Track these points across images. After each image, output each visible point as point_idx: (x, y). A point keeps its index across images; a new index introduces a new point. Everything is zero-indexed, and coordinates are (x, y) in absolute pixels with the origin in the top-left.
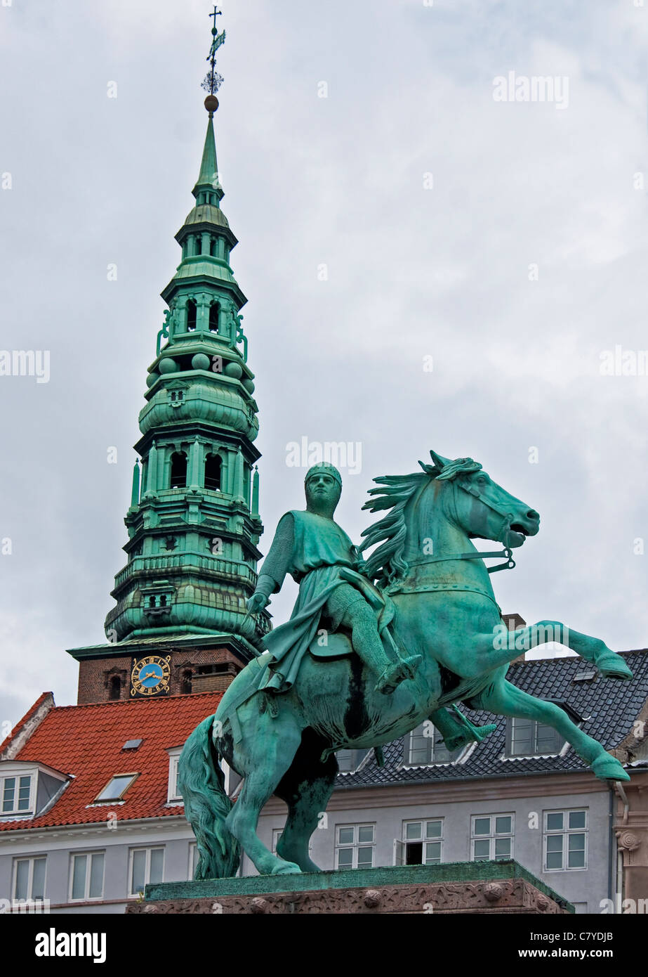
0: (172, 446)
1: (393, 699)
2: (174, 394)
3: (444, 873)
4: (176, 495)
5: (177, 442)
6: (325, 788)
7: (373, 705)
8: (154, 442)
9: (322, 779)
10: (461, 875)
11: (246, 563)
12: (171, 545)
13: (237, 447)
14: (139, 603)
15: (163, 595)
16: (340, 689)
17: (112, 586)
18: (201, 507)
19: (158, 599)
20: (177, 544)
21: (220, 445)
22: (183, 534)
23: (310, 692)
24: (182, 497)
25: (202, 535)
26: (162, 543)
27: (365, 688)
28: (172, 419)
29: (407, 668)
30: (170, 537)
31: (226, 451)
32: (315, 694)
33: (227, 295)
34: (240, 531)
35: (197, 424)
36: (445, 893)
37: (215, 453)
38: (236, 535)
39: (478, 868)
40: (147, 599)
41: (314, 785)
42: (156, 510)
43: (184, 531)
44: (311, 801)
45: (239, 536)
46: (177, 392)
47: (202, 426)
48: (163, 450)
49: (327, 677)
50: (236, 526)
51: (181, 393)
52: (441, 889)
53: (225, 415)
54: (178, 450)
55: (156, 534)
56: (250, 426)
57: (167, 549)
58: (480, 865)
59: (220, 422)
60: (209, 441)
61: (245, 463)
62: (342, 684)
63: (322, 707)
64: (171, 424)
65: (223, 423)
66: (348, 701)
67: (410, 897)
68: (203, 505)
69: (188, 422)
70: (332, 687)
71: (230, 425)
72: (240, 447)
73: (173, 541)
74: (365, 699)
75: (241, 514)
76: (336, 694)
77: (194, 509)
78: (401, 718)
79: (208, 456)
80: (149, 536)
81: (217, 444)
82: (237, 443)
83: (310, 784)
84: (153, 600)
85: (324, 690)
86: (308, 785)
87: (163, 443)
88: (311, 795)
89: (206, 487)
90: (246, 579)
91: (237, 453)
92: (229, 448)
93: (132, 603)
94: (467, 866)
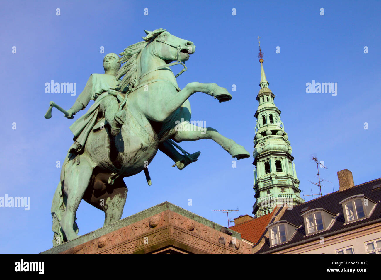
0: (264, 160)
1: (130, 142)
2: (262, 144)
3: (136, 219)
4: (268, 176)
5: (265, 159)
6: (120, 200)
7: (120, 147)
8: (258, 161)
9: (118, 195)
10: (144, 218)
11: (295, 194)
12: (269, 193)
13: (285, 157)
14: (261, 214)
15: (268, 209)
16: (104, 142)
17: (252, 210)
18: (276, 178)
19: (267, 211)
20: (270, 191)
21: (279, 157)
22: (272, 188)
23: (92, 148)
24: (269, 176)
25: (278, 187)
26: (266, 192)
27: (115, 139)
28: (263, 152)
29: (118, 118)
30: (268, 190)
31: (282, 158)
32: (94, 148)
33: (274, 111)
34: (291, 183)
35: (270, 152)
36: (134, 229)
37: (278, 160)
38: (290, 185)
39: (151, 211)
40: (263, 212)
41: (114, 199)
42: (262, 182)
43: (272, 187)
44: (113, 208)
45: (291, 185)
46: (263, 143)
47: (272, 152)
48: (262, 162)
49: (98, 138)
50: (289, 182)
51: (264, 143)
52: (132, 228)
53: (279, 147)
54: (266, 161)
55: (264, 190)
56: (289, 149)
57: (267, 194)
58: (151, 209)
59: (278, 150)
60: (275, 156)
61: (289, 161)
62: (105, 139)
63: (98, 154)
64: (262, 153)
65: (279, 150)
66: (108, 147)
67: (119, 236)
68: (277, 177)
69: (268, 152)
70: (101, 143)
71: (282, 150)
72: (286, 156)
73: (269, 191)
74: (116, 144)
75: (290, 178)
76: (102, 145)
77: (274, 179)
78: (138, 152)
79: (276, 161)
80: (261, 191)
81: (278, 157)
82: (285, 155)
83: (112, 199)
84: (265, 212)
85: (97, 145)
86: (110, 200)
87: (261, 160)
88: (113, 205)
89: (277, 171)
90: (296, 199)
91: (285, 158)
92: (282, 157)
93: (259, 214)
94: (146, 212)
